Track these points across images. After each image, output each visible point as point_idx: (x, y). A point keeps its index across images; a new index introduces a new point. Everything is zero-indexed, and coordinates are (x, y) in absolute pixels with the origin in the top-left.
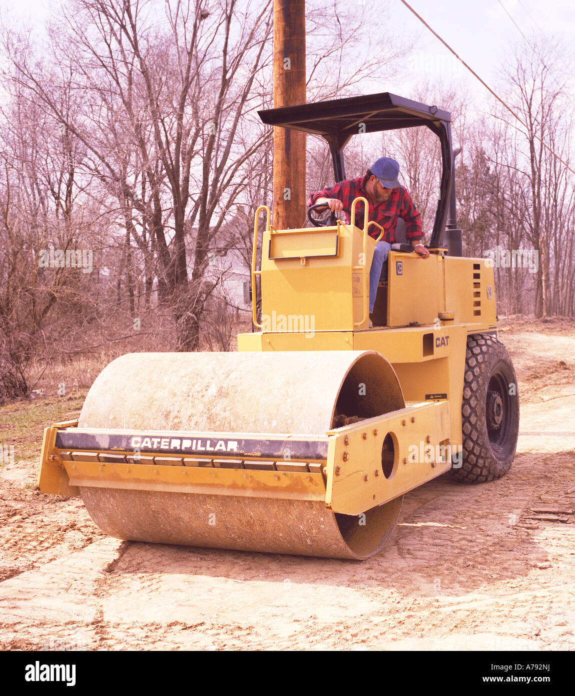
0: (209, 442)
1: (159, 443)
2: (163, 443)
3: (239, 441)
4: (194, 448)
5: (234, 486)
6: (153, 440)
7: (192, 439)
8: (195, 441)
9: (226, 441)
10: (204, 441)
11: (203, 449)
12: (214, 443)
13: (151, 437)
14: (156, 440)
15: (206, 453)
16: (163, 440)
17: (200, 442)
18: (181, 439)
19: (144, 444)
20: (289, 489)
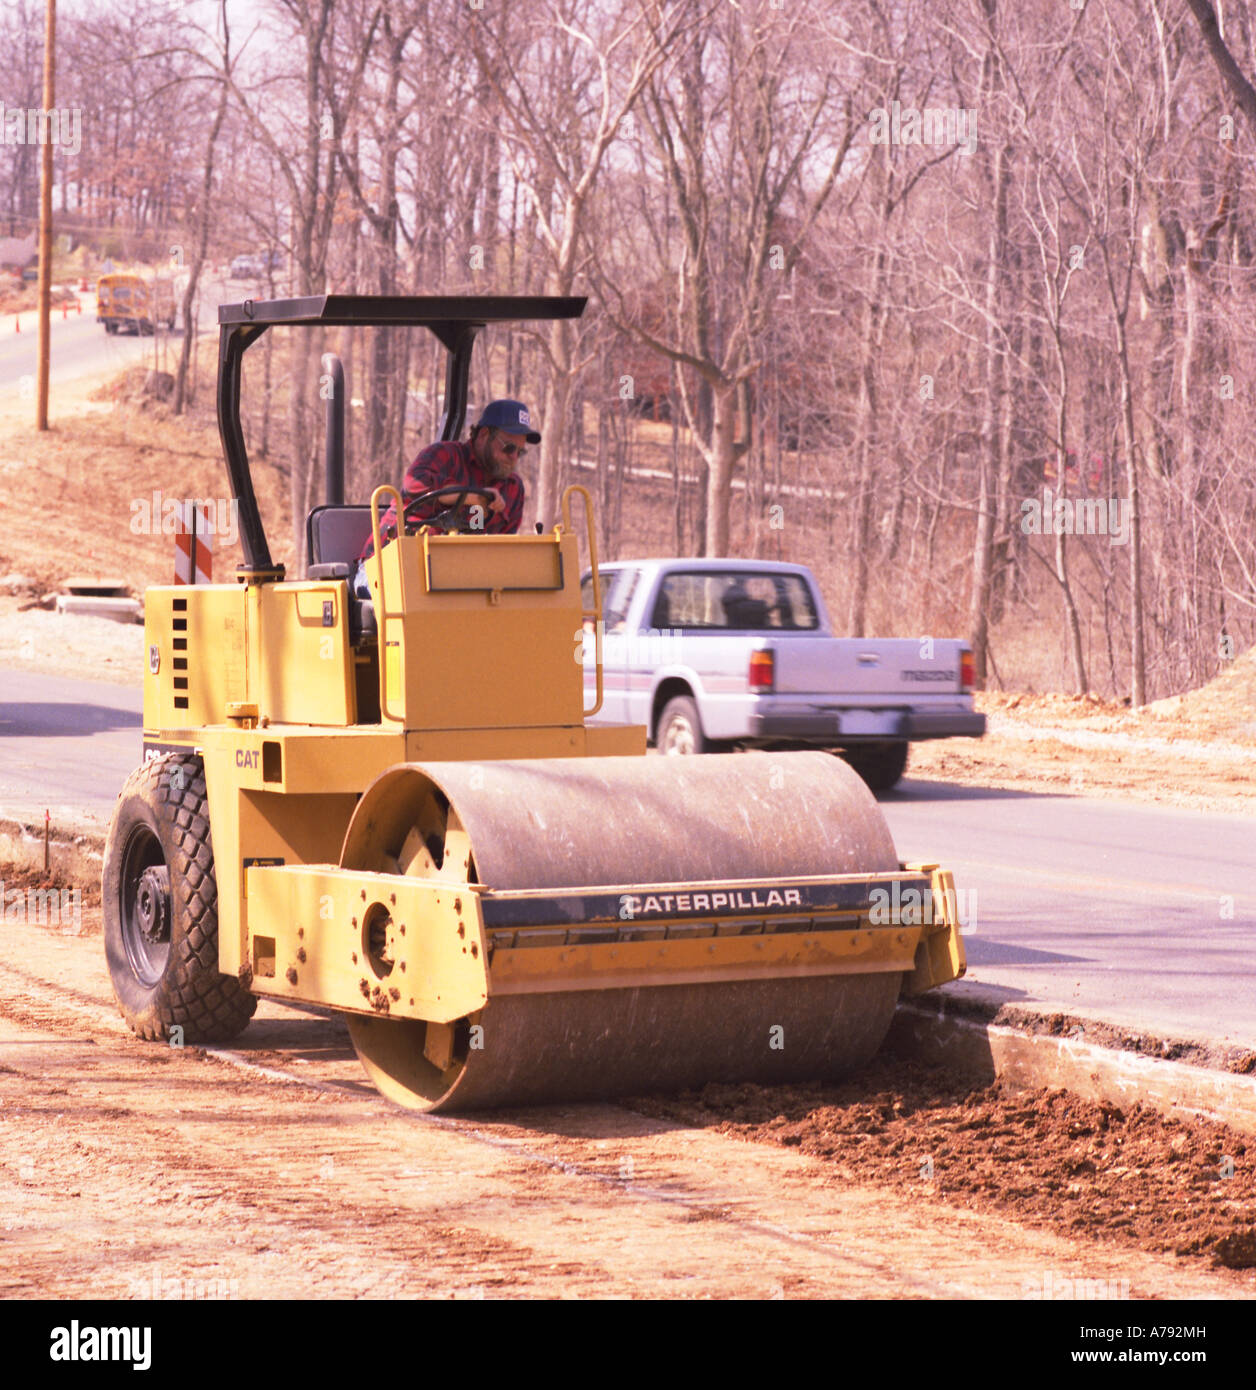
0: (754, 895)
1: (673, 903)
2: (679, 902)
3: (801, 889)
4: (733, 905)
5: (781, 962)
6: (662, 898)
7: (726, 892)
8: (731, 896)
9: (781, 891)
10: (746, 894)
11: (748, 905)
12: (763, 894)
13: (657, 895)
14: (667, 899)
15: (753, 911)
16: (679, 898)
17: (739, 896)
18: (709, 893)
19: (647, 907)
20: (867, 957)
